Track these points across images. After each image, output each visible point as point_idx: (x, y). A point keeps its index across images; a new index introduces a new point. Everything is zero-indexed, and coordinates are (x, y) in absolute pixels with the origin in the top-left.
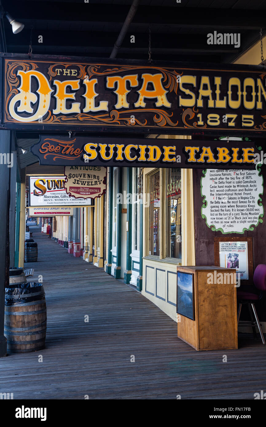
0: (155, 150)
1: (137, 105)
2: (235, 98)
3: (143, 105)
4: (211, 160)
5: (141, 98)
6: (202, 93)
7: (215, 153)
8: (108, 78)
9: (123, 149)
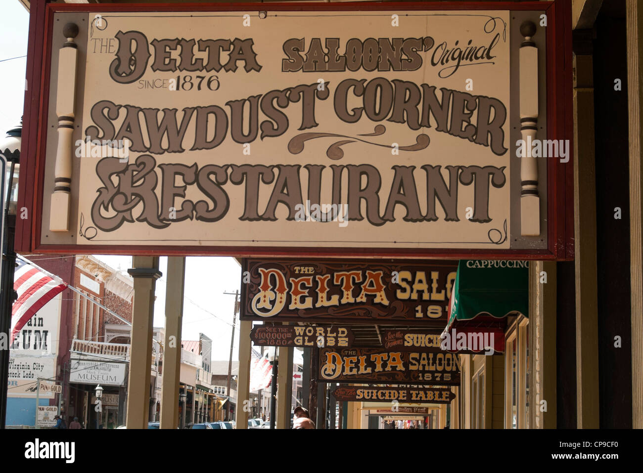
0: (394, 393)
1: (386, 369)
2: (440, 364)
3: (390, 369)
4: (424, 398)
5: (389, 365)
6: (422, 362)
7: (426, 394)
8: (372, 355)
9: (377, 393)
